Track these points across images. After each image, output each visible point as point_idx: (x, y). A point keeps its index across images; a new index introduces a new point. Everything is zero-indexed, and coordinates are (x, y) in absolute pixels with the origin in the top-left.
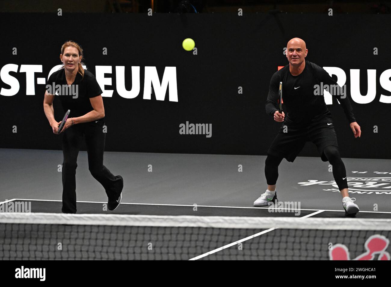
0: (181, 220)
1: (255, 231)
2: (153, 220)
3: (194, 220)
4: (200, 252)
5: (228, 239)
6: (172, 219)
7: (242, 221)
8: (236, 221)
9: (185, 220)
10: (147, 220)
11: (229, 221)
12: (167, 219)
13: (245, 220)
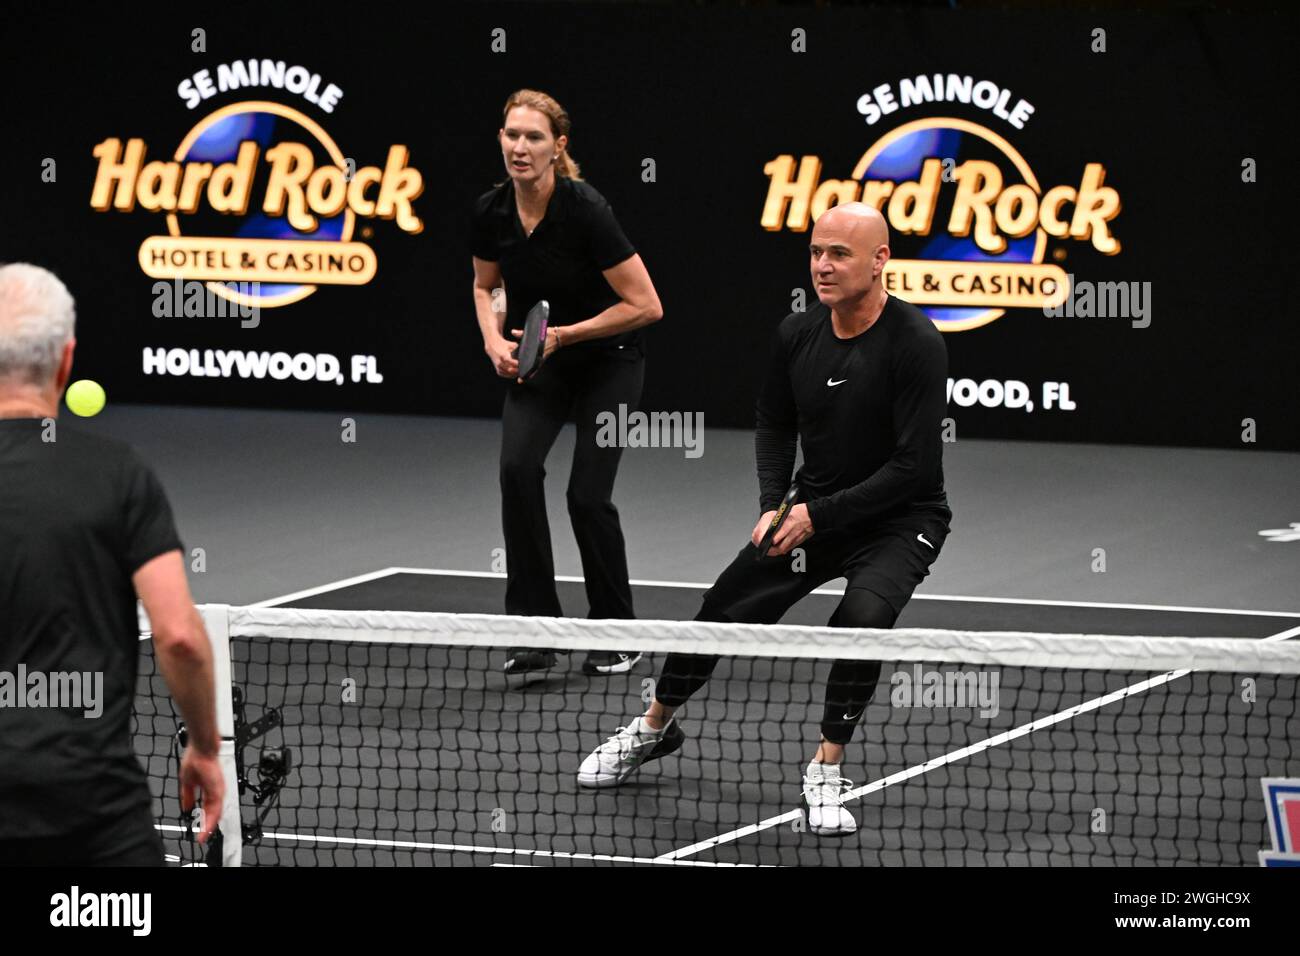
0: (903, 642)
1: (1130, 678)
2: (821, 639)
3: (943, 643)
4: (961, 738)
5: (1049, 700)
6: (876, 637)
7: (1093, 648)
8: (1072, 647)
9: (919, 643)
10: (801, 638)
11: (1052, 647)
12: (861, 637)
13: (1100, 643)
